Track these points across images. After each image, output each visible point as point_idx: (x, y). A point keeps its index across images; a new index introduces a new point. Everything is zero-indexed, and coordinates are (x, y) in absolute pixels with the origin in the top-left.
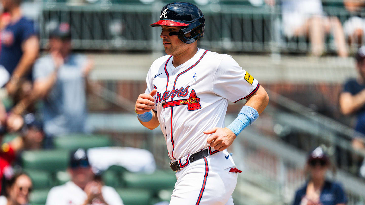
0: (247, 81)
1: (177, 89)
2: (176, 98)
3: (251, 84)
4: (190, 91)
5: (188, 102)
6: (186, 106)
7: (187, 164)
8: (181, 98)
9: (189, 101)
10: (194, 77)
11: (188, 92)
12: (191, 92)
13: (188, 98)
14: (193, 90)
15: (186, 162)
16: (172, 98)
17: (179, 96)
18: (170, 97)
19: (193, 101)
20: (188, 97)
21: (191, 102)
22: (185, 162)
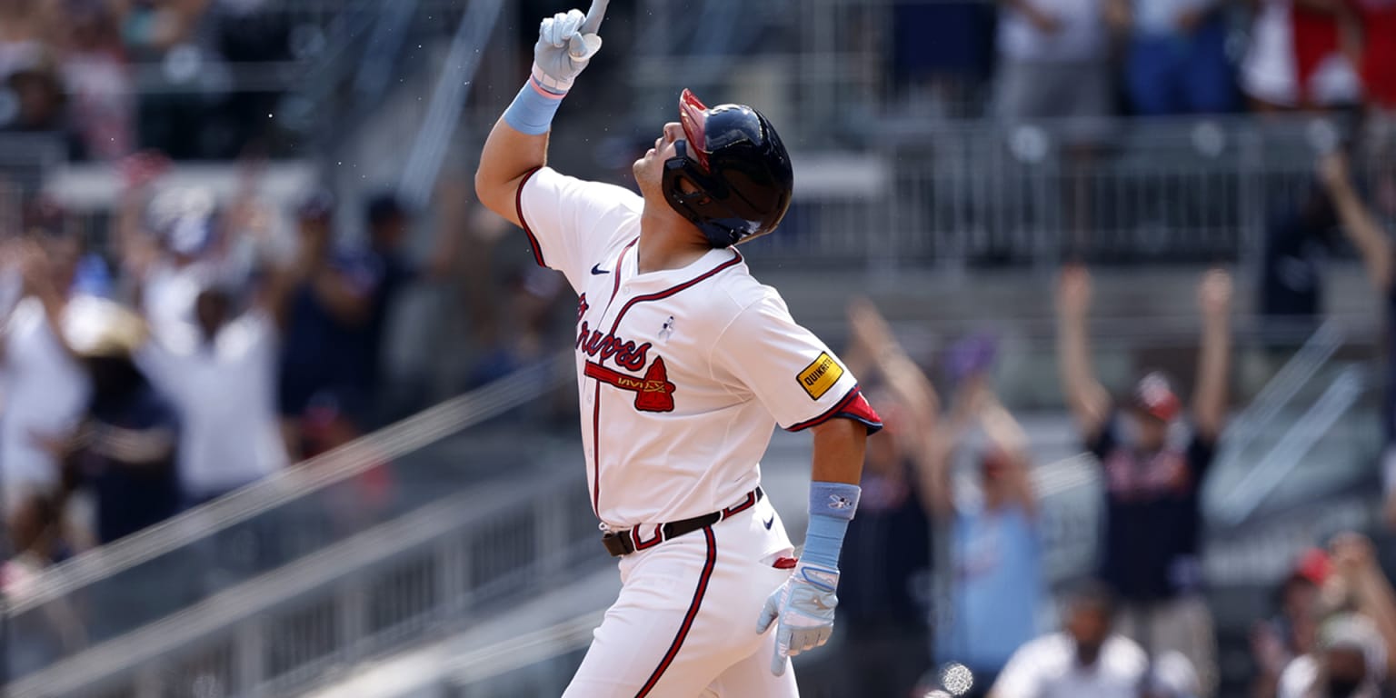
0: (804, 388)
1: (619, 339)
2: (610, 363)
3: (813, 397)
4: (650, 359)
5: (641, 386)
6: (634, 394)
7: (656, 541)
8: (623, 370)
9: (645, 385)
10: (665, 326)
11: (644, 363)
12: (652, 363)
13: (643, 377)
14: (659, 360)
15: (654, 536)
16: (602, 359)
17: (619, 362)
18: (599, 352)
19: (656, 387)
20: (641, 374)
21: (649, 388)
22: (651, 535)
